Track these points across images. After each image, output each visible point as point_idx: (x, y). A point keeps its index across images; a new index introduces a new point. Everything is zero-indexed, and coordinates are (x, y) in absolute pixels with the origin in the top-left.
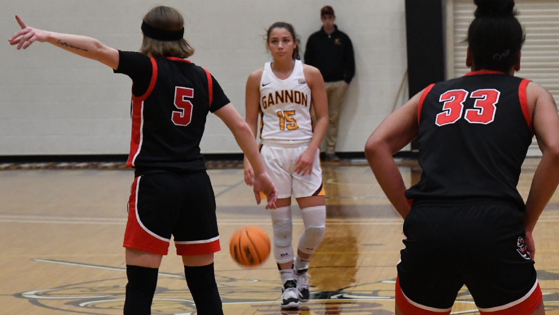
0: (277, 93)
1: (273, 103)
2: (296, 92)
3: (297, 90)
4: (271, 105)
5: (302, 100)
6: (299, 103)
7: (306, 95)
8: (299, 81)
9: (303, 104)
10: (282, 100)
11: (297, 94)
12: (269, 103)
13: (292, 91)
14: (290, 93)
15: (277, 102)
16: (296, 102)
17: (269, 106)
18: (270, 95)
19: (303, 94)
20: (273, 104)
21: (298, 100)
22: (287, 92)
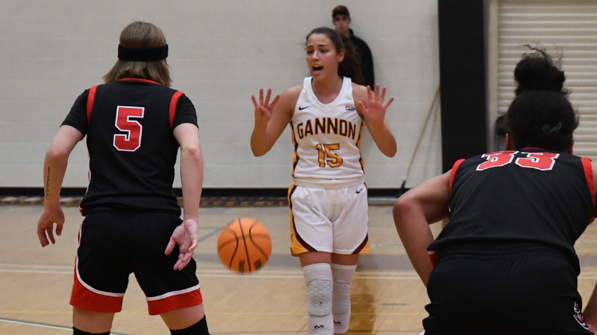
0: (317, 121)
1: (311, 132)
2: (342, 121)
3: (343, 118)
4: (309, 134)
5: (350, 130)
6: (345, 135)
7: (355, 126)
8: (346, 107)
9: (349, 136)
10: (323, 130)
11: (343, 124)
12: (307, 132)
13: (336, 120)
14: (333, 122)
15: (317, 132)
16: (341, 134)
17: (306, 135)
18: (309, 122)
19: (350, 123)
20: (312, 134)
21: (343, 132)
22: (329, 120)
